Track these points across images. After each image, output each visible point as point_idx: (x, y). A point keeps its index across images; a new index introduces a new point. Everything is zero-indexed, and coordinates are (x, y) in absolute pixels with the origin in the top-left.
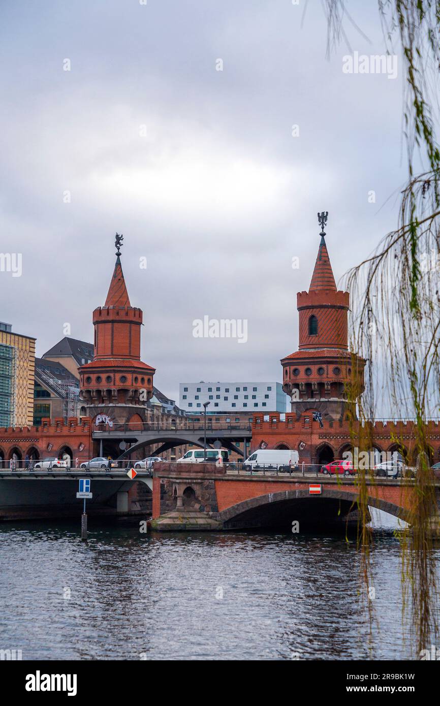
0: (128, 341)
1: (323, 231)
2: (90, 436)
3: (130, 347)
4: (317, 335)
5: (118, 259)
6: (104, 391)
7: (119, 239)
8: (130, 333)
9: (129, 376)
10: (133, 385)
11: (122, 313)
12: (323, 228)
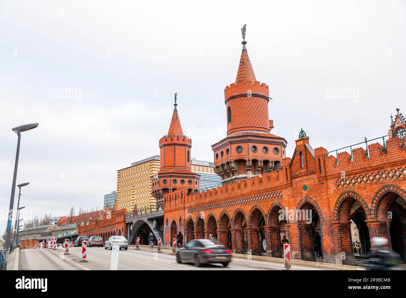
0: (173, 157)
1: (244, 40)
2: (125, 221)
3: (175, 160)
4: (231, 122)
5: (175, 108)
6: (159, 190)
7: (176, 95)
8: (175, 151)
9: (168, 179)
10: (171, 185)
11: (169, 139)
12: (244, 38)
